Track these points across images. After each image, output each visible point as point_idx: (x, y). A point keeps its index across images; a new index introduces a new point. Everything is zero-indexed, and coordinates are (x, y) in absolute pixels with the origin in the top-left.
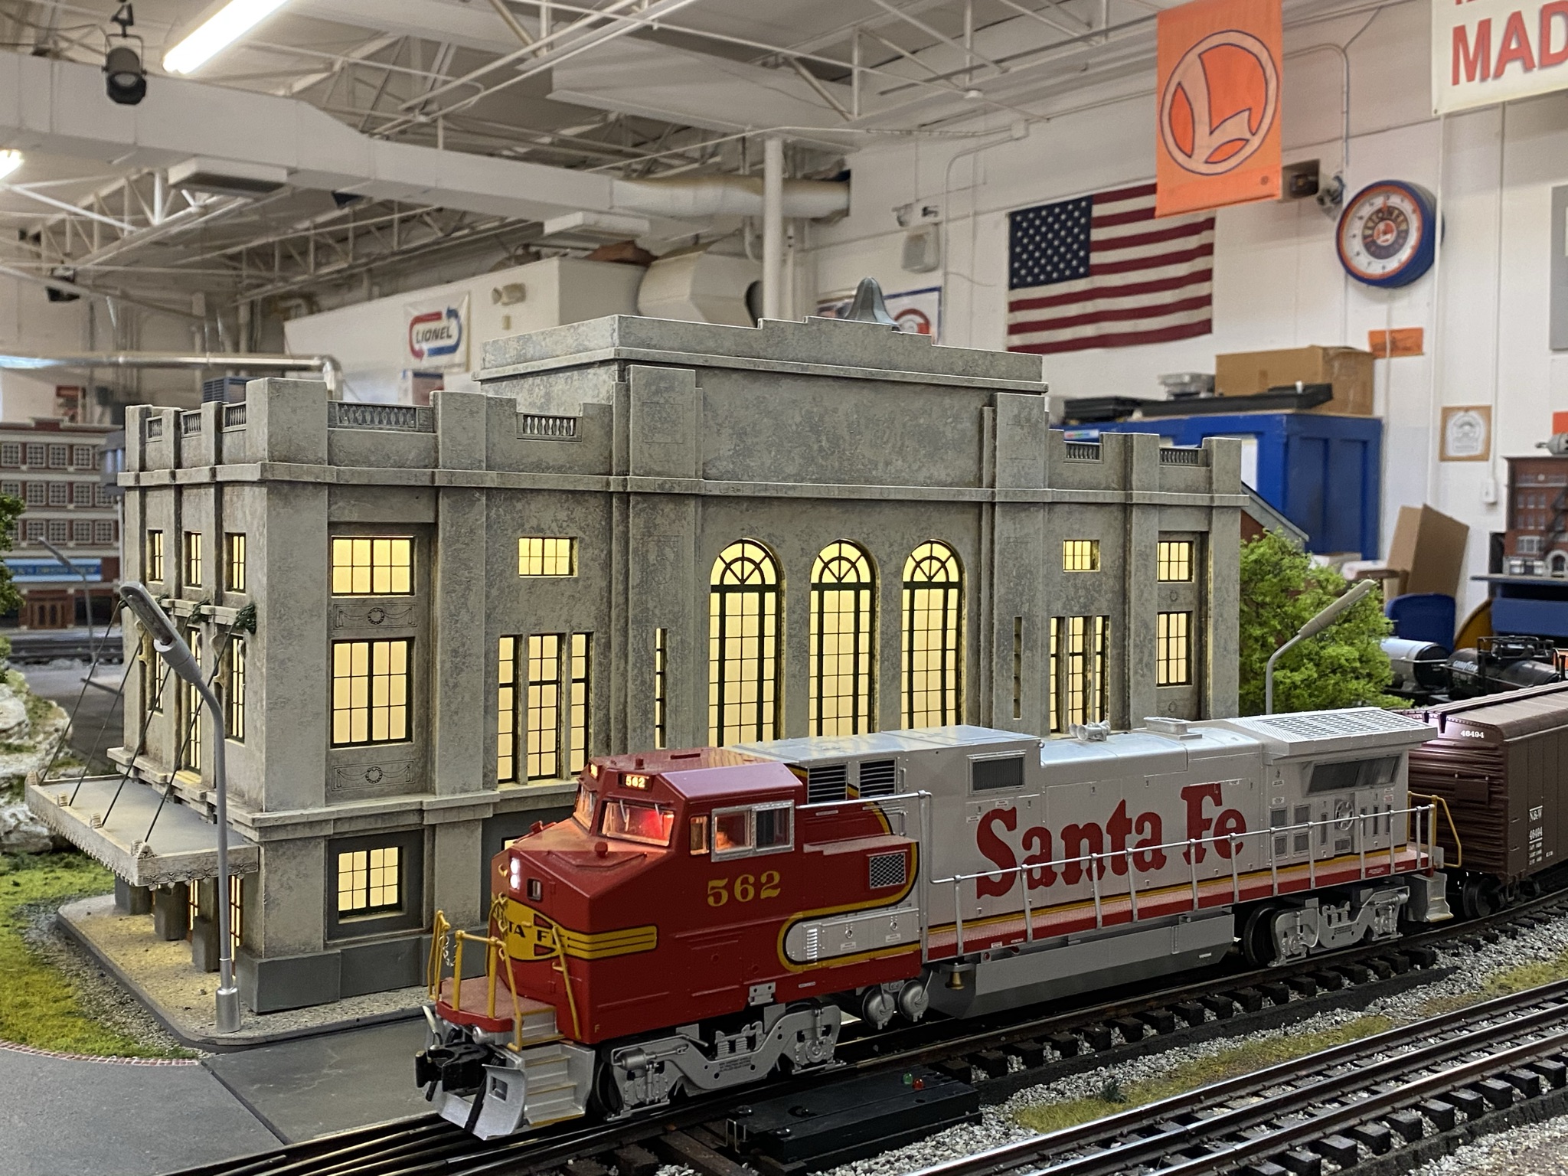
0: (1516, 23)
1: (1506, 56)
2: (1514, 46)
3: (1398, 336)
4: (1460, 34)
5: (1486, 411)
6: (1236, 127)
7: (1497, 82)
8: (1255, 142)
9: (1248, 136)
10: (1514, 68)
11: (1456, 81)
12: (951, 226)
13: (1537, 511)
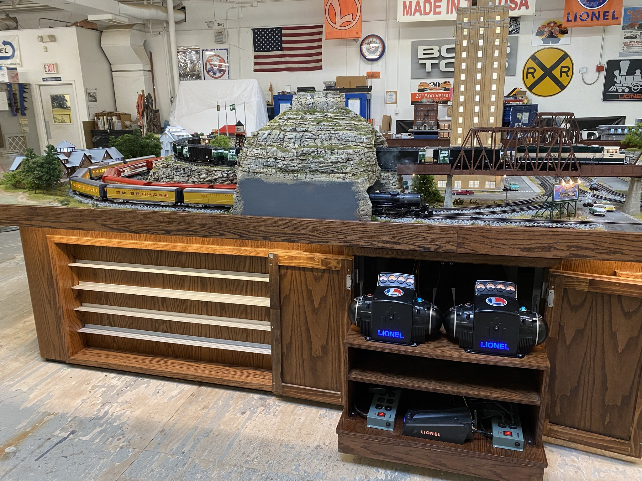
0: (418, 3)
1: (416, 11)
2: (418, 9)
3: (374, 73)
4: (405, 3)
5: (396, 92)
6: (348, 18)
7: (414, 17)
8: (354, 23)
9: (352, 21)
10: (418, 14)
11: (404, 15)
12: (229, 30)
13: (421, 116)
